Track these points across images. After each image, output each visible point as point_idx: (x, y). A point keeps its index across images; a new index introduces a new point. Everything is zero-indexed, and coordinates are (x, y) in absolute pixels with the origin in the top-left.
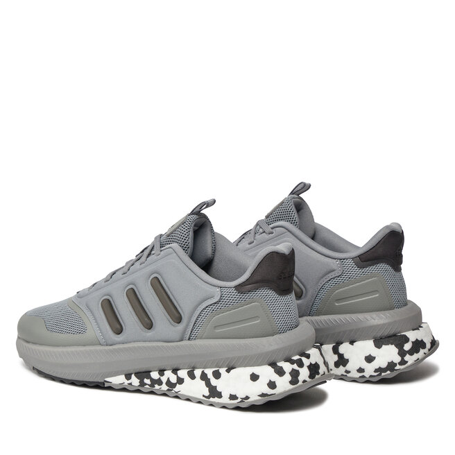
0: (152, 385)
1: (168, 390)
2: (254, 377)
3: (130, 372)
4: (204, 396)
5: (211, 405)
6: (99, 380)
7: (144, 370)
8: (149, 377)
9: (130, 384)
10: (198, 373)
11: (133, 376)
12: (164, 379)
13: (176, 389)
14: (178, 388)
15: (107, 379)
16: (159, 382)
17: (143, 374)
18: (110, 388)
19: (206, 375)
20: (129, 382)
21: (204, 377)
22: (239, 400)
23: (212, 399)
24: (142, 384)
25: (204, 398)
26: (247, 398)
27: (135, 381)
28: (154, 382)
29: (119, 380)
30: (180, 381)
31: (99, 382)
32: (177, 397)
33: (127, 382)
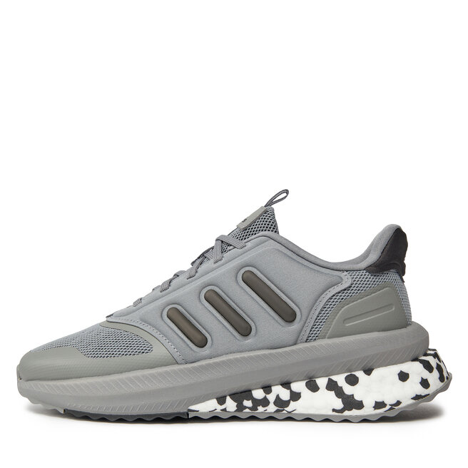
0: (254, 408)
1: (277, 411)
2: (403, 377)
3: (224, 395)
4: (334, 410)
5: (346, 421)
6: (182, 410)
7: (243, 389)
8: (250, 397)
9: (224, 410)
10: (322, 382)
11: (228, 398)
12: (271, 397)
13: (289, 409)
14: (293, 406)
15: (192, 408)
16: (265, 402)
17: (241, 396)
18: (197, 419)
19: (336, 383)
20: (223, 407)
21: (332, 386)
22: (388, 407)
23: (347, 413)
24: (240, 407)
25: (335, 413)
26: (398, 403)
27: (231, 405)
28: (257, 403)
29: (209, 406)
30: (296, 396)
31: (180, 413)
32: (290, 419)
33: (219, 408)
